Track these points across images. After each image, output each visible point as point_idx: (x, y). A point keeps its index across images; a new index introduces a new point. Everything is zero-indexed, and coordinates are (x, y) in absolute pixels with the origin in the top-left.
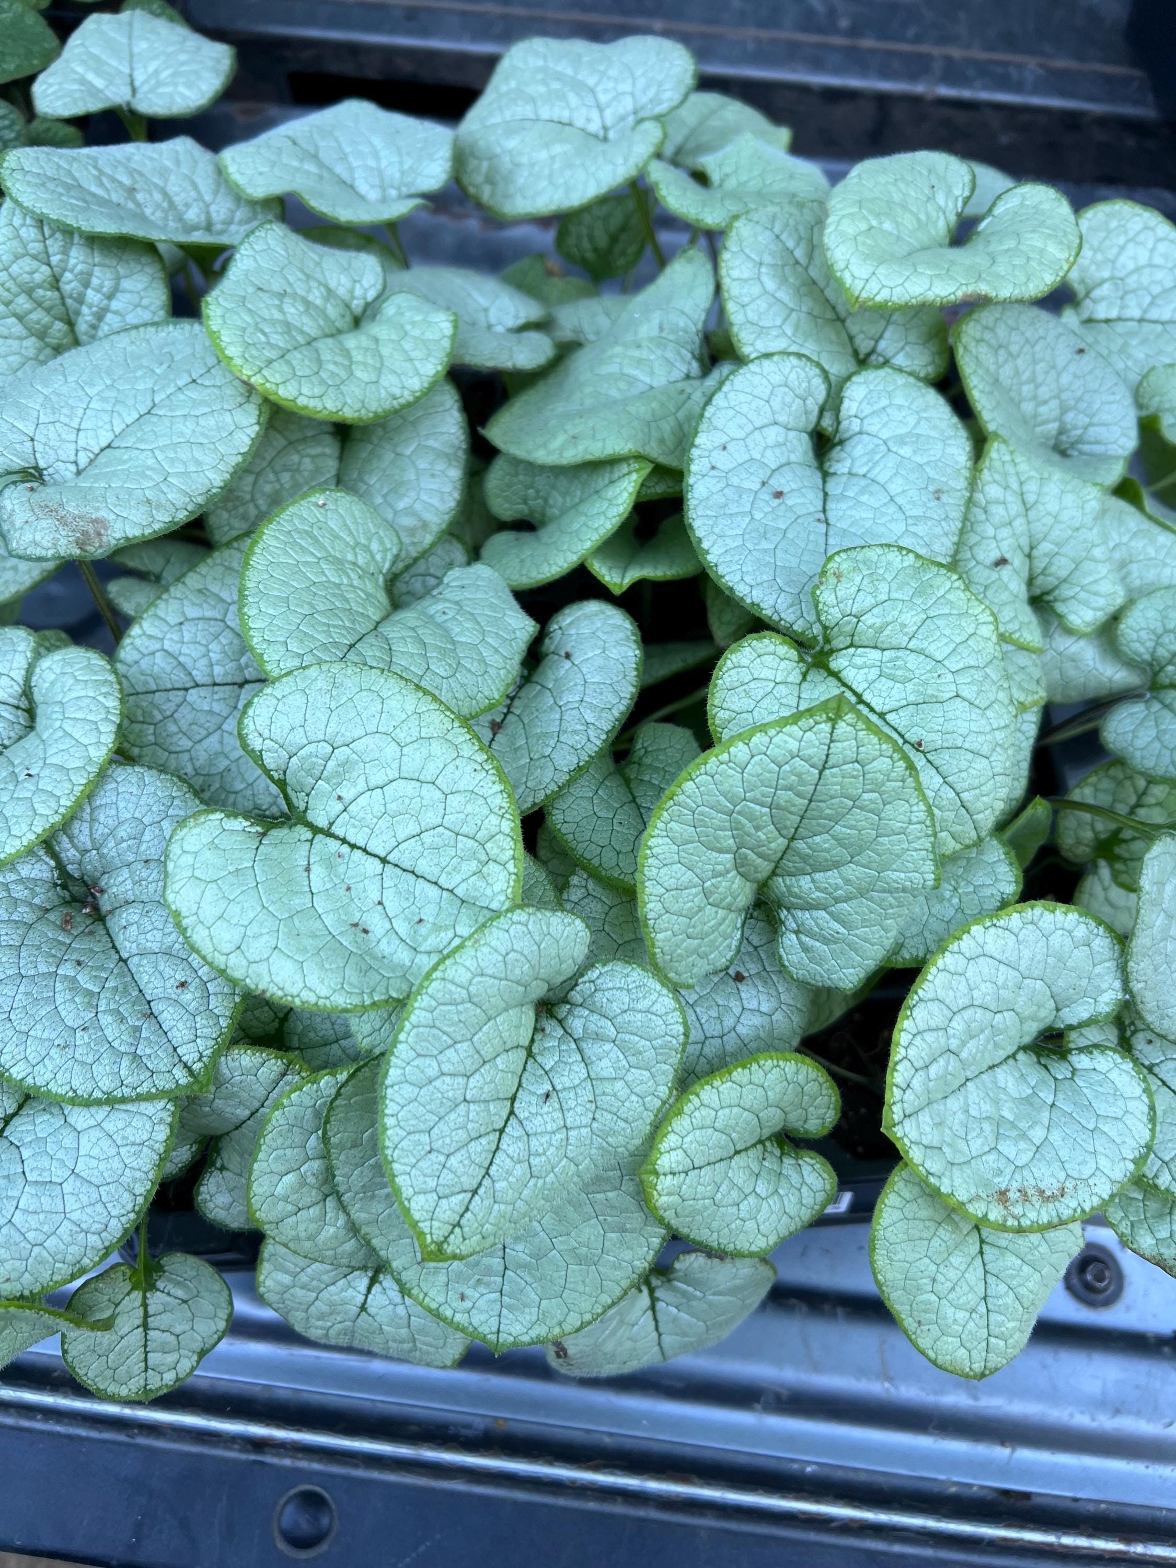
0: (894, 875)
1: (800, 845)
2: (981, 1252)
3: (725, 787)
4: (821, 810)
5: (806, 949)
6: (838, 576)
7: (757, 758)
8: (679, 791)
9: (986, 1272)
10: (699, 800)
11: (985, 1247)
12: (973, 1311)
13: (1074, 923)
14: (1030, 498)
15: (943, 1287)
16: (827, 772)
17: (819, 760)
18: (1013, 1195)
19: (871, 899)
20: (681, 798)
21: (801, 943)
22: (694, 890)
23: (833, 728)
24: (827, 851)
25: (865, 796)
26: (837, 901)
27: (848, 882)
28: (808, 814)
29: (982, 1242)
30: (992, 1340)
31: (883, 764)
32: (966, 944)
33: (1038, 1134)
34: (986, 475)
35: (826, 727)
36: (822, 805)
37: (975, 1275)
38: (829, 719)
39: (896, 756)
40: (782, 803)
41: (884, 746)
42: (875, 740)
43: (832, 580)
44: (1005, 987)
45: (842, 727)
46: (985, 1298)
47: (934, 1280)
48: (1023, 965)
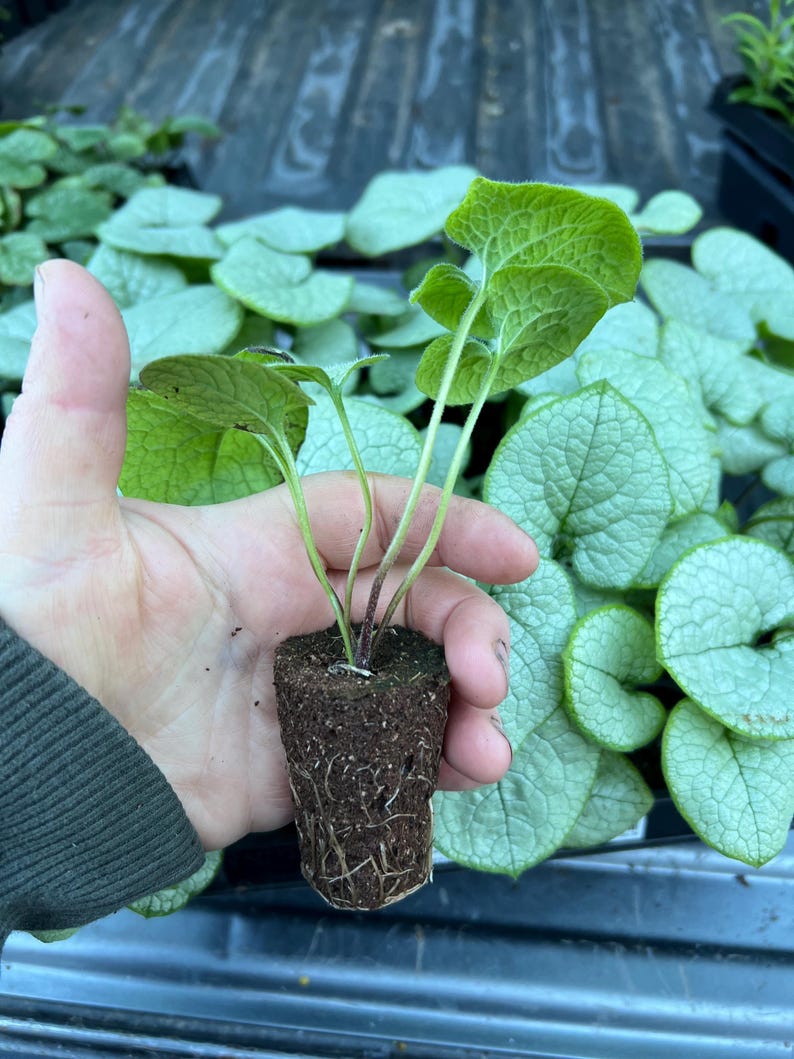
0: (647, 501)
1: (585, 483)
2: (741, 773)
3: (538, 436)
4: (597, 454)
5: (592, 560)
6: (590, 363)
7: (556, 418)
8: (509, 440)
9: (747, 786)
10: (522, 446)
11: (743, 769)
12: (743, 812)
13: (762, 550)
14: (696, 349)
15: (720, 795)
16: (599, 427)
17: (594, 417)
18: (753, 718)
19: (632, 521)
20: (510, 445)
21: (589, 556)
22: (519, 506)
23: (601, 399)
24: (602, 484)
25: (624, 444)
26: (612, 521)
27: (616, 506)
28: (589, 458)
29: (740, 767)
30: (761, 833)
31: (633, 423)
32: (694, 558)
33: (764, 686)
34: (668, 335)
35: (597, 398)
36: (597, 451)
37: (740, 787)
38: (598, 393)
39: (640, 419)
40: (572, 446)
41: (633, 412)
42: (626, 407)
43: (586, 365)
44: (724, 588)
45: (607, 399)
46: (750, 803)
47: (712, 789)
48: (735, 575)
